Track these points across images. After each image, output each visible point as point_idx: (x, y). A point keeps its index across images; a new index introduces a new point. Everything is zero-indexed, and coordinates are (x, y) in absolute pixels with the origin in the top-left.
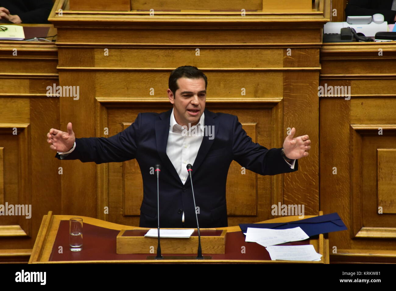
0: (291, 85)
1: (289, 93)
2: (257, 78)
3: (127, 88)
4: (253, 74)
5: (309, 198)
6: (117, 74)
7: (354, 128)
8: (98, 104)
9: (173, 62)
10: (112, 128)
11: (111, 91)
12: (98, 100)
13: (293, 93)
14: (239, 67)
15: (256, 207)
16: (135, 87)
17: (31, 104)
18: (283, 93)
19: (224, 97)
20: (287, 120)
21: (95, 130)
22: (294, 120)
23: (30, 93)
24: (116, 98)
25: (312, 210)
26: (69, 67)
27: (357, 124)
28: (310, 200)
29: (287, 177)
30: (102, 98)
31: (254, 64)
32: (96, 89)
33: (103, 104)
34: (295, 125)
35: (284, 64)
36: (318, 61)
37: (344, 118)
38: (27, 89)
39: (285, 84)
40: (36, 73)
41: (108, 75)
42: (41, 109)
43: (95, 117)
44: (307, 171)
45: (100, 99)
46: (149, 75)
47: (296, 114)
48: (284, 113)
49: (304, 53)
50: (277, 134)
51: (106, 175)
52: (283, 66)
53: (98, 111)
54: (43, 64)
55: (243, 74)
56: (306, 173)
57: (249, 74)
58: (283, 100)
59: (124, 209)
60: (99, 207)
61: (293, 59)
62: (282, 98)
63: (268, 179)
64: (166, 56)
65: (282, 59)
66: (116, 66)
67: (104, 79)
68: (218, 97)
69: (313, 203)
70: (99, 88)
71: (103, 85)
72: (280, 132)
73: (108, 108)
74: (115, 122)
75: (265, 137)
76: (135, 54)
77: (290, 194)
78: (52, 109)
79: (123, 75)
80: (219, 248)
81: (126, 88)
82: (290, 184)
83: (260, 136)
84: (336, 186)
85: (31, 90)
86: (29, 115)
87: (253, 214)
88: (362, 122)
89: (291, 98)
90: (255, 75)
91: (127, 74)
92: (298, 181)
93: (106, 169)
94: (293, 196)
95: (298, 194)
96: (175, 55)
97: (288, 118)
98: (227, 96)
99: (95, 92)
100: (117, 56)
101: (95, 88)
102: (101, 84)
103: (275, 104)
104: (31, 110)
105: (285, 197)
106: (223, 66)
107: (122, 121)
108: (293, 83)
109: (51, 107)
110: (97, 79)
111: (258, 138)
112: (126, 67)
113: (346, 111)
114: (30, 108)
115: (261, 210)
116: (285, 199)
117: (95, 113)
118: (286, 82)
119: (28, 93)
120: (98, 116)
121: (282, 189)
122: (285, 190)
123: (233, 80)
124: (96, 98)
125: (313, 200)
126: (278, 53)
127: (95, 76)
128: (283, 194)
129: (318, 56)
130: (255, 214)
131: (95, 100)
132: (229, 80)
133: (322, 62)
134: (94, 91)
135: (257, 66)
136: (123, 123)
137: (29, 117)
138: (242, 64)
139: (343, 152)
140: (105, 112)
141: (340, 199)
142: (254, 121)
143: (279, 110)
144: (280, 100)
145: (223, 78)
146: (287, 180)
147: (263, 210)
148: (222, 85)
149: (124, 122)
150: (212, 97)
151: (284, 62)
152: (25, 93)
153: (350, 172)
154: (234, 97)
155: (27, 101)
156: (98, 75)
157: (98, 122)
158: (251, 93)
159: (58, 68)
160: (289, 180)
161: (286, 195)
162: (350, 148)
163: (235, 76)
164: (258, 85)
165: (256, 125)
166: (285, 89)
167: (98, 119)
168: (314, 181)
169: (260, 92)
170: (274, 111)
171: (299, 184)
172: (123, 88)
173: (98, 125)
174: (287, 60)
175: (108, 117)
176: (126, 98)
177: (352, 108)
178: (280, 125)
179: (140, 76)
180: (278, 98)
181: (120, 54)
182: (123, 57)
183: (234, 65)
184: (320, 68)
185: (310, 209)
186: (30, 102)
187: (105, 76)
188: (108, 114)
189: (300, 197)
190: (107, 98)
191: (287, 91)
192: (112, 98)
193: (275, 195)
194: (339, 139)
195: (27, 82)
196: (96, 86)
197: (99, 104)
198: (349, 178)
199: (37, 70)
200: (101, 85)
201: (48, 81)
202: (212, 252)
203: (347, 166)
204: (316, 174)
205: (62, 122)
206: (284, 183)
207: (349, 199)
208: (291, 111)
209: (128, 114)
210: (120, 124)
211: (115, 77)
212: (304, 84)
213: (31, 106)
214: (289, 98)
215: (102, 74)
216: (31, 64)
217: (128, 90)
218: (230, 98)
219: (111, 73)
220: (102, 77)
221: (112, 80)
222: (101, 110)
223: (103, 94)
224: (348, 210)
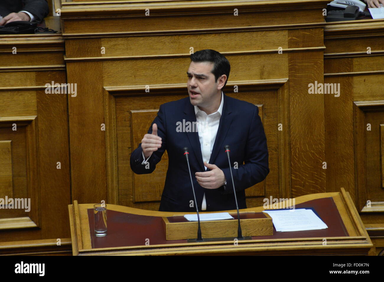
0: (296, 66)
1: (294, 73)
2: (263, 60)
3: (135, 76)
4: (258, 56)
5: (316, 176)
6: (125, 62)
7: (357, 105)
8: (106, 93)
9: (179, 48)
10: (120, 117)
11: (119, 80)
12: (106, 89)
13: (298, 74)
14: (244, 50)
15: (264, 188)
16: (143, 75)
17: (38, 96)
18: (289, 74)
19: (230, 80)
20: (293, 100)
21: (104, 119)
22: (300, 100)
23: (36, 86)
24: (124, 86)
25: (320, 187)
26: (76, 57)
27: (360, 101)
28: (317, 178)
29: (295, 157)
30: (110, 87)
31: (258, 47)
32: (104, 78)
33: (111, 93)
34: (301, 104)
35: (289, 45)
36: (323, 41)
37: (347, 96)
38: (33, 82)
39: (290, 65)
40: (42, 65)
41: (115, 64)
42: (47, 100)
43: (103, 106)
44: (314, 150)
45: (108, 88)
46: (156, 62)
47: (302, 94)
48: (290, 94)
49: (308, 34)
50: (284, 115)
51: (115, 164)
52: (287, 47)
53: (107, 100)
54: (49, 56)
55: (247, 57)
56: (312, 151)
57: (255, 56)
58: (289, 80)
59: (134, 196)
60: (110, 196)
61: (298, 39)
62: (288, 79)
63: (275, 160)
64: (172, 42)
65: (287, 40)
66: (123, 54)
67: (111, 68)
69: (320, 181)
70: (107, 77)
71: (111, 74)
72: (286, 113)
73: (116, 97)
74: (124, 110)
75: (272, 118)
76: (142, 42)
77: (298, 173)
78: (58, 100)
79: (130, 63)
80: (267, 230)
81: (133, 76)
82: (298, 163)
83: (266, 117)
84: (341, 163)
85: (37, 83)
86: (36, 108)
87: (261, 195)
88: (365, 99)
89: (296, 78)
90: (260, 57)
91: (134, 62)
92: (306, 160)
93: (115, 157)
94: (301, 175)
95: (306, 173)
96: (181, 41)
97: (294, 98)
98: (233, 79)
99: (103, 81)
100: (124, 45)
101: (102, 77)
103: (281, 85)
104: (38, 102)
105: (293, 176)
106: (229, 50)
107: (130, 109)
108: (298, 63)
109: (57, 98)
110: (105, 69)
111: (265, 119)
112: (133, 55)
113: (349, 88)
114: (37, 101)
115: (269, 190)
116: (293, 178)
117: (103, 102)
118: (292, 63)
119: (34, 86)
120: (107, 105)
121: (289, 169)
122: (292, 169)
123: (239, 63)
124: (104, 87)
125: (320, 178)
126: (283, 34)
127: (102, 66)
128: (291, 174)
129: (323, 35)
130: (264, 195)
131: (104, 89)
132: (235, 63)
133: (326, 42)
134: (102, 81)
135: (262, 48)
136: (131, 111)
137: (36, 109)
138: (247, 47)
139: (347, 129)
140: (113, 100)
141: (345, 176)
142: (260, 103)
143: (286, 91)
144: (287, 81)
146: (294, 160)
147: (271, 190)
149: (131, 110)
151: (289, 43)
152: (32, 85)
153: (354, 149)
154: (241, 80)
155: (34, 93)
156: (105, 64)
157: (107, 111)
158: (257, 75)
159: (65, 59)
160: (296, 159)
161: (294, 174)
162: (353, 125)
163: (240, 60)
164: (264, 67)
165: (263, 107)
166: (290, 70)
167: (107, 108)
168: (321, 159)
169: (265, 73)
170: (280, 91)
171: (306, 162)
172: (131, 76)
173: (107, 114)
174: (292, 41)
175: (116, 105)
176: (134, 86)
177: (355, 86)
178: (286, 105)
179: (147, 63)
180: (284, 79)
181: (126, 42)
182: (129, 45)
183: (240, 49)
184: (324, 47)
185: (317, 187)
186: (37, 95)
187: (112, 65)
188: (116, 103)
189: (307, 175)
190: (115, 87)
191: (293, 72)
192: (120, 87)
193: (283, 175)
194: (342, 117)
195: (33, 75)
196: (104, 75)
197: (107, 93)
198: (354, 155)
199: (43, 62)
200: (109, 74)
201: (54, 73)
202: (261, 234)
203: (351, 143)
204: (323, 152)
205: (71, 113)
206: (292, 162)
207: (354, 175)
208: (297, 91)
209: (135, 101)
210: (128, 112)
211: (122, 65)
212: (309, 64)
213: (37, 98)
214: (294, 78)
215: (110, 63)
216: (36, 57)
217: (135, 78)
218: (236, 81)
219: (119, 62)
220: (110, 66)
221: (120, 69)
222: (110, 99)
223: (111, 83)
224: (353, 187)
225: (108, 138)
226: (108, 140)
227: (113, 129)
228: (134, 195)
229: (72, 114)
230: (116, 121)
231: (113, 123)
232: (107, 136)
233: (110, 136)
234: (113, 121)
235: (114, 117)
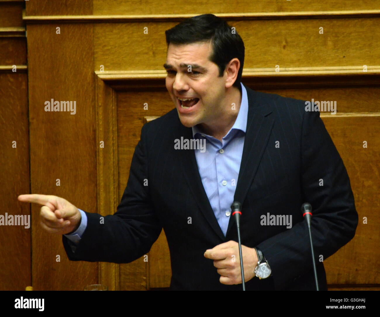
3: (154, 53)
6: (135, 27)
8: (100, 84)
10: (125, 128)
11: (124, 59)
12: (99, 76)
19: (334, 65)
21: (95, 131)
24: (132, 72)
26: (45, 15)
30: (107, 72)
32: (95, 56)
33: (109, 83)
41: (117, 29)
43: (94, 107)
45: (103, 73)
53: (100, 96)
59: (149, 277)
60: (103, 275)
67: (110, 37)
68: (322, 65)
70: (102, 53)
71: (110, 47)
73: (118, 91)
74: (132, 116)
81: (151, 53)
91: (152, 27)
93: (115, 203)
98: (339, 63)
99: (94, 60)
101: (93, 54)
102: (105, 46)
106: (332, 8)
107: (143, 114)
110: (98, 38)
117: (94, 100)
120: (100, 106)
123: (351, 33)
124: (97, 72)
127: (93, 32)
131: (95, 76)
132: (343, 34)
134: (92, 60)
136: (145, 117)
140: (112, 96)
145: (332, 30)
148: (330, 43)
149: (148, 115)
150: (312, 66)
154: (353, 65)
156: (99, 29)
157: (101, 117)
159: (25, 18)
163: (353, 27)
167: (101, 112)
172: (147, 53)
173: (100, 123)
175: (118, 106)
176: (152, 71)
187: (112, 31)
188: (118, 102)
190: (116, 72)
192: (126, 72)
196: (96, 50)
197: (102, 84)
200: (106, 48)
205: (33, 119)
209: (154, 100)
210: (140, 119)
211: (131, 32)
215: (108, 28)
217: (154, 56)
218: (345, 68)
219: (124, 25)
220: (107, 33)
221: (126, 39)
222: (106, 93)
223: (109, 64)
225: (101, 167)
226: (101, 172)
227: (111, 151)
228: (148, 275)
229: (35, 121)
230: (118, 136)
231: (111, 139)
232: (100, 164)
233: (104, 164)
234: (111, 135)
235: (113, 128)
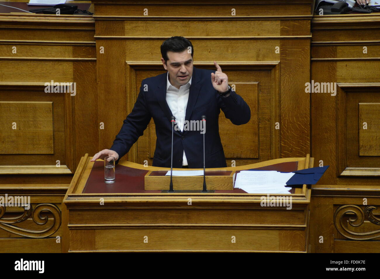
0: (286, 51)
1: (286, 57)
2: (259, 44)
3: (152, 53)
4: (255, 41)
5: (302, 143)
6: (143, 42)
7: (339, 86)
8: (128, 66)
9: (189, 32)
11: (139, 56)
12: (128, 63)
13: (288, 57)
14: (243, 36)
15: (258, 151)
16: (158, 53)
17: (74, 66)
18: (281, 57)
19: (231, 60)
20: (283, 79)
21: (126, 88)
22: (289, 80)
23: (73, 58)
24: (142, 62)
25: (305, 153)
26: (104, 36)
27: (342, 83)
28: (302, 145)
29: (284, 127)
30: (131, 62)
31: (256, 33)
32: (126, 54)
33: (132, 66)
34: (290, 83)
35: (281, 33)
36: (309, 30)
37: (331, 77)
38: (71, 54)
39: (281, 49)
40: (78, 41)
41: (135, 43)
42: (82, 70)
43: (125, 77)
44: (300, 122)
45: (129, 62)
47: (291, 75)
48: (281, 74)
49: (298, 24)
50: (275, 91)
52: (280, 34)
53: (128, 72)
54: (84, 34)
55: (247, 41)
56: (299, 123)
57: (252, 41)
58: (280, 63)
61: (288, 28)
62: (279, 61)
63: (268, 129)
64: (183, 26)
65: (279, 29)
66: (143, 35)
67: (133, 46)
68: (226, 60)
69: (305, 148)
70: (129, 53)
71: (132, 51)
72: (277, 90)
73: (136, 70)
75: (266, 93)
76: (158, 25)
77: (286, 140)
78: (91, 71)
79: (148, 43)
81: (151, 54)
82: (286, 132)
84: (325, 134)
85: (74, 55)
87: (255, 157)
88: (346, 81)
89: (287, 61)
90: (257, 42)
91: (151, 42)
92: (293, 130)
94: (289, 142)
95: (293, 141)
96: (191, 26)
97: (284, 78)
98: (233, 60)
99: (125, 56)
100: (143, 27)
101: (125, 53)
103: (274, 66)
104: (74, 71)
105: (282, 143)
106: (231, 35)
108: (288, 48)
109: (90, 69)
110: (127, 46)
111: (260, 94)
112: (150, 36)
113: (333, 72)
114: (73, 70)
115: (262, 154)
116: (282, 144)
117: (125, 74)
118: (283, 48)
119: (71, 58)
120: (128, 77)
121: (279, 137)
122: (282, 137)
123: (239, 46)
124: (126, 62)
125: (305, 145)
126: (276, 24)
127: (125, 44)
128: (281, 141)
129: (309, 26)
130: (258, 157)
131: (126, 63)
132: (235, 46)
133: (312, 31)
135: (259, 35)
137: (73, 77)
138: (246, 33)
139: (330, 106)
140: (133, 72)
141: (328, 145)
142: (256, 80)
143: (277, 71)
144: (278, 63)
145: (230, 45)
147: (264, 154)
148: (230, 51)
150: (222, 61)
151: (281, 31)
152: (70, 57)
153: (336, 123)
154: (240, 60)
155: (71, 64)
156: (128, 42)
157: (128, 81)
158: (254, 57)
159: (95, 36)
160: (285, 129)
161: (283, 141)
162: (336, 103)
163: (240, 44)
164: (260, 50)
165: (258, 84)
166: (282, 54)
167: (128, 79)
168: (306, 130)
169: (261, 56)
170: (273, 71)
171: (293, 132)
172: (148, 54)
173: (128, 84)
174: (284, 29)
175: (136, 77)
176: (151, 62)
177: (338, 70)
178: (277, 83)
180: (276, 62)
181: (146, 24)
182: (148, 27)
183: (240, 34)
184: (311, 36)
185: (302, 153)
186: (73, 65)
187: (133, 44)
188: (136, 75)
189: (294, 143)
190: (135, 62)
191: (284, 56)
192: (139, 62)
193: (274, 142)
194: (327, 95)
195: (71, 48)
196: (126, 52)
197: (129, 67)
198: (336, 127)
199: (78, 38)
200: (131, 51)
201: (87, 48)
202: (223, 189)
203: (333, 117)
204: (308, 124)
205: (99, 82)
206: (281, 131)
207: (336, 145)
208: (287, 72)
209: (152, 74)
211: (142, 44)
212: (297, 50)
213: (74, 68)
214: (285, 61)
215: (131, 42)
216: (73, 33)
218: (236, 62)
219: (139, 41)
220: (131, 44)
221: (139, 47)
222: (131, 71)
223: (132, 58)
224: (335, 154)
225: (129, 103)
226: (129, 106)
227: (133, 96)
229: (100, 82)
230: (136, 90)
231: (133, 91)
232: (128, 102)
233: (130, 102)
234: (133, 89)
235: (134, 86)
